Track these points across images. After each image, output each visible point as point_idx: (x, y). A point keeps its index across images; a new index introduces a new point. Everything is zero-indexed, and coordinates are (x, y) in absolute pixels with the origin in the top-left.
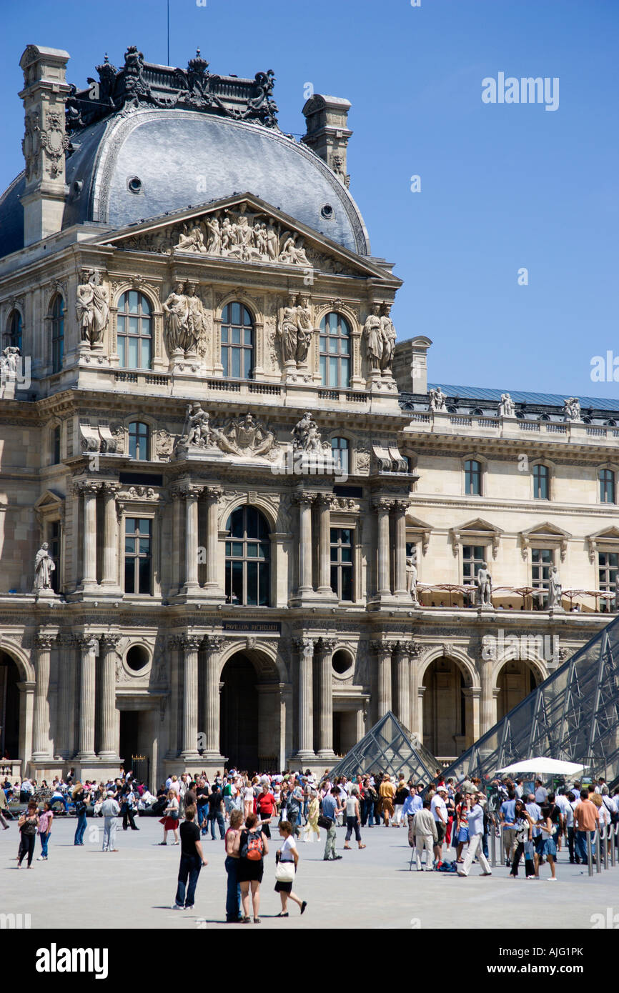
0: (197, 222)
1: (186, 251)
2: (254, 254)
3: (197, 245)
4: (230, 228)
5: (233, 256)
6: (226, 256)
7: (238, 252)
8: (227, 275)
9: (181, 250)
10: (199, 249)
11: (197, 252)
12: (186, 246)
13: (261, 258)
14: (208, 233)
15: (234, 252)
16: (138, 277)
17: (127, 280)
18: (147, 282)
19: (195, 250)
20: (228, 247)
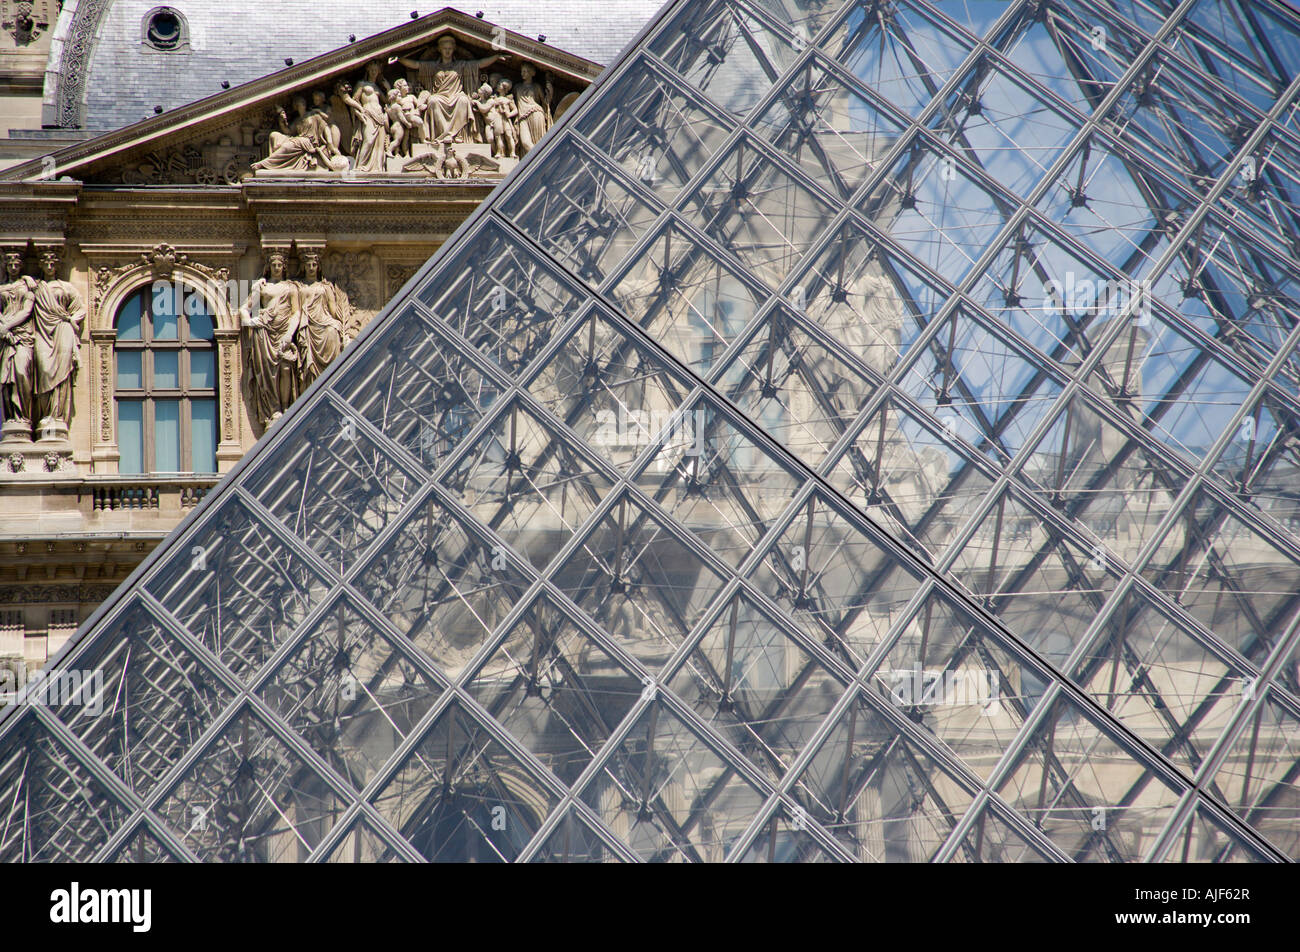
0: (318, 98)
1: (288, 170)
2: (473, 159)
3: (316, 154)
4: (408, 103)
5: (419, 171)
6: (398, 172)
7: (429, 160)
8: (405, 218)
9: (273, 171)
10: (324, 165)
11: (320, 170)
12: (288, 158)
13: (496, 167)
14: (351, 122)
15: (420, 160)
16: (163, 250)
17: (136, 259)
18: (191, 259)
19: (311, 167)
20: (403, 149)
